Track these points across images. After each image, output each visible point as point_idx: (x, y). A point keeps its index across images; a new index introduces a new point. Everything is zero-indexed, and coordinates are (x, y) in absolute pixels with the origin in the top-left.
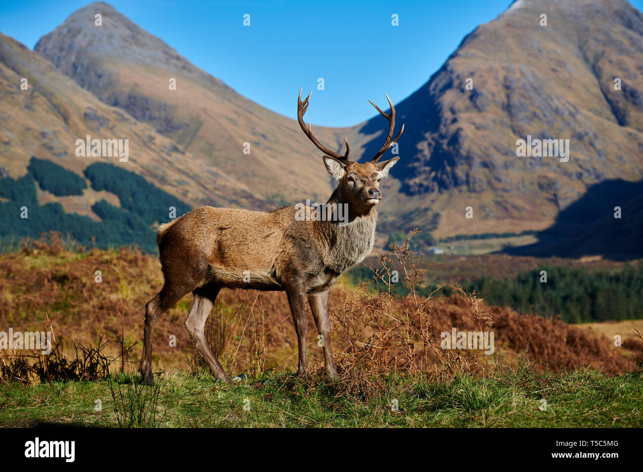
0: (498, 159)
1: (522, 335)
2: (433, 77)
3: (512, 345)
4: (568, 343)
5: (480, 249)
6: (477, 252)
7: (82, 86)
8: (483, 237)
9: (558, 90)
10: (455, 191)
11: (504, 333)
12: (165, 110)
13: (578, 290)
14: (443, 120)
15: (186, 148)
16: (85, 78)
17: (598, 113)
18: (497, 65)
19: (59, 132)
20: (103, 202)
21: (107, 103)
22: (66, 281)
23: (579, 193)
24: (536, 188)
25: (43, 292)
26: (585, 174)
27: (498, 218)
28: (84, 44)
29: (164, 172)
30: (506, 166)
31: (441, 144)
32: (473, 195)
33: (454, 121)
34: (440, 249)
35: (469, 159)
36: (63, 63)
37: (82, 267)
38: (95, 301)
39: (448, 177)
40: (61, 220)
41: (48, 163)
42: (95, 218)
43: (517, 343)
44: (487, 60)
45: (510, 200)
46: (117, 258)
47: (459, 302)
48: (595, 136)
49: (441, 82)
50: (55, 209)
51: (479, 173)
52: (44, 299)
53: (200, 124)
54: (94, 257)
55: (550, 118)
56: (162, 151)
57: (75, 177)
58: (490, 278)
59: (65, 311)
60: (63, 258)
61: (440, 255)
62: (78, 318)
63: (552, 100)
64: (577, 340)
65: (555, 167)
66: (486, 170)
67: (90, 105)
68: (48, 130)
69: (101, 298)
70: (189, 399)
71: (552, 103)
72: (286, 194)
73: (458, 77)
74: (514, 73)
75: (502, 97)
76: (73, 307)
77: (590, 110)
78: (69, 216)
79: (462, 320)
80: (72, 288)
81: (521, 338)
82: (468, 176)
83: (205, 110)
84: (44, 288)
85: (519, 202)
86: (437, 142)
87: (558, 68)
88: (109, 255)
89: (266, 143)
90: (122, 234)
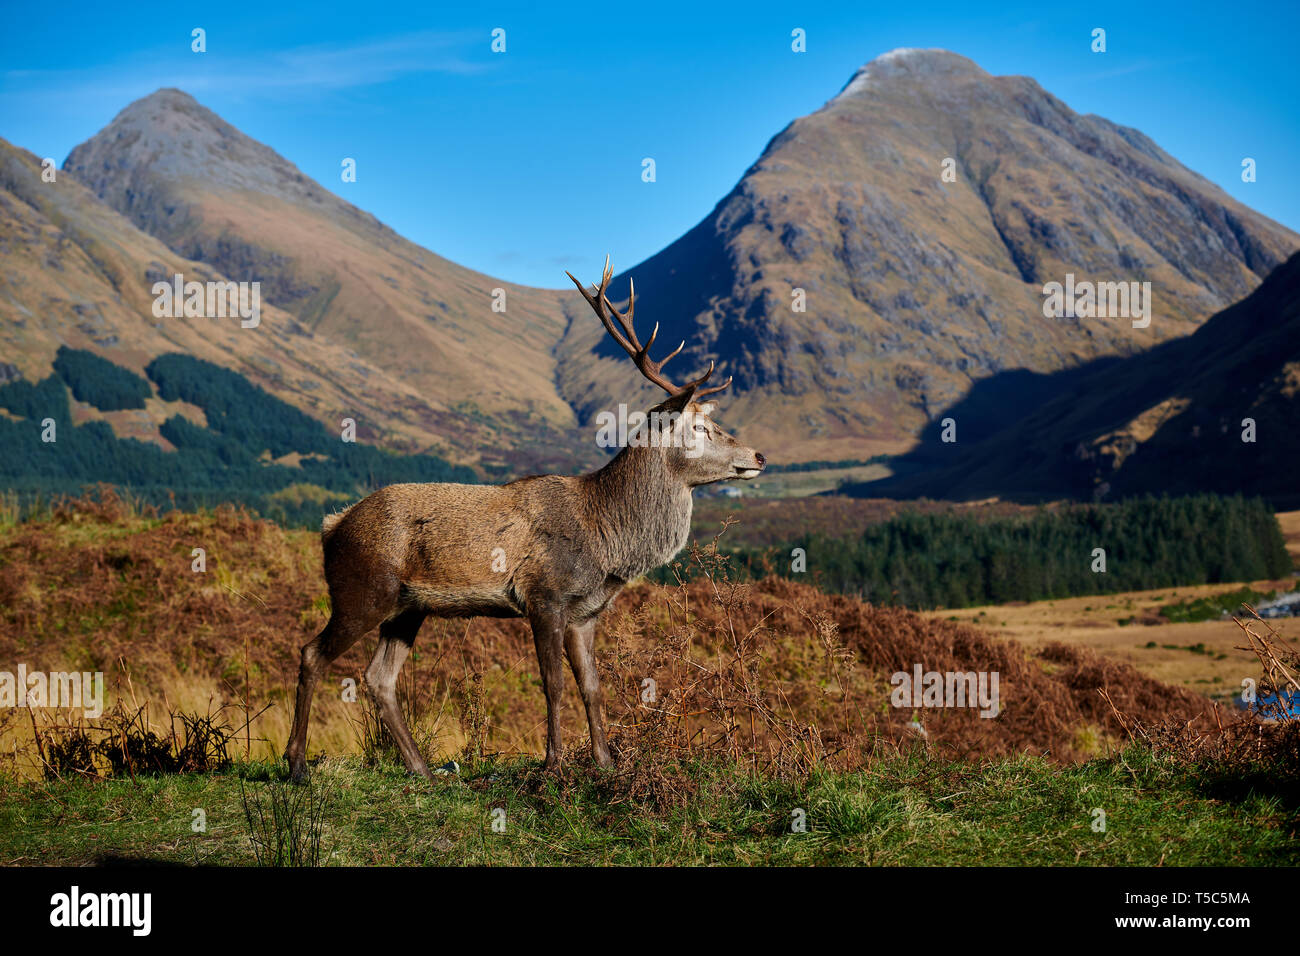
0: (830, 339)
1: (881, 641)
2: (722, 205)
3: (866, 659)
4: (955, 653)
5: (802, 488)
6: (797, 493)
7: (142, 228)
8: (808, 467)
9: (925, 226)
10: (761, 393)
11: (852, 637)
12: (279, 265)
13: (963, 553)
14: (738, 275)
15: (314, 328)
16: (146, 214)
17: (990, 262)
18: (825, 185)
19: (104, 304)
20: (179, 419)
21: (183, 256)
22: (128, 565)
23: (962, 393)
24: (892, 385)
25: (91, 585)
26: (972, 362)
27: (832, 437)
28: (145, 158)
29: (279, 367)
30: (843, 349)
31: (737, 316)
32: (790, 398)
33: (757, 277)
34: (737, 489)
35: (781, 339)
36: (110, 189)
37: (154, 542)
38: (177, 599)
39: (748, 370)
40: (110, 449)
41: (86, 355)
42: (166, 446)
43: (874, 654)
44: (808, 176)
45: (849, 407)
46: (212, 526)
47: (778, 588)
48: (987, 298)
49: (734, 214)
50: (99, 431)
51: (799, 363)
52: (93, 596)
53: (337, 288)
54: (174, 525)
55: (913, 271)
56: (275, 333)
57: (132, 378)
58: (820, 535)
59: (128, 616)
60: (122, 526)
61: (737, 498)
62: (151, 628)
63: (916, 241)
64: (971, 648)
65: (922, 351)
66: (810, 357)
67: (156, 259)
68: (86, 301)
69: (187, 593)
70: (366, 810)
71: (914, 245)
72: (480, 401)
73: (761, 204)
74: (854, 197)
75: (834, 237)
76: (142, 609)
77: (977, 257)
78: (123, 442)
79: (784, 620)
80: (140, 577)
81: (880, 647)
82: (780, 367)
83: (345, 265)
84: (91, 579)
85: (866, 410)
86: (728, 312)
87: (923, 189)
88: (198, 520)
89: (447, 317)
90: (211, 472)
